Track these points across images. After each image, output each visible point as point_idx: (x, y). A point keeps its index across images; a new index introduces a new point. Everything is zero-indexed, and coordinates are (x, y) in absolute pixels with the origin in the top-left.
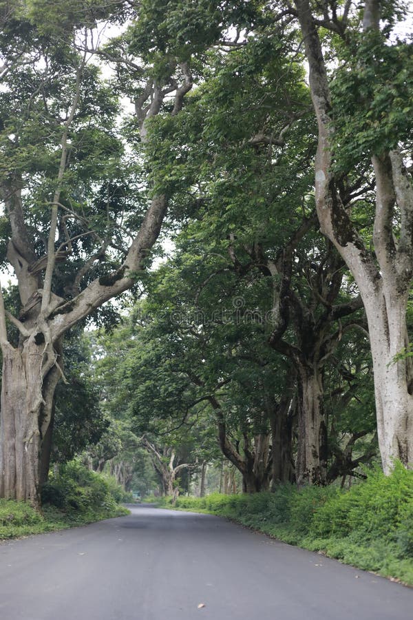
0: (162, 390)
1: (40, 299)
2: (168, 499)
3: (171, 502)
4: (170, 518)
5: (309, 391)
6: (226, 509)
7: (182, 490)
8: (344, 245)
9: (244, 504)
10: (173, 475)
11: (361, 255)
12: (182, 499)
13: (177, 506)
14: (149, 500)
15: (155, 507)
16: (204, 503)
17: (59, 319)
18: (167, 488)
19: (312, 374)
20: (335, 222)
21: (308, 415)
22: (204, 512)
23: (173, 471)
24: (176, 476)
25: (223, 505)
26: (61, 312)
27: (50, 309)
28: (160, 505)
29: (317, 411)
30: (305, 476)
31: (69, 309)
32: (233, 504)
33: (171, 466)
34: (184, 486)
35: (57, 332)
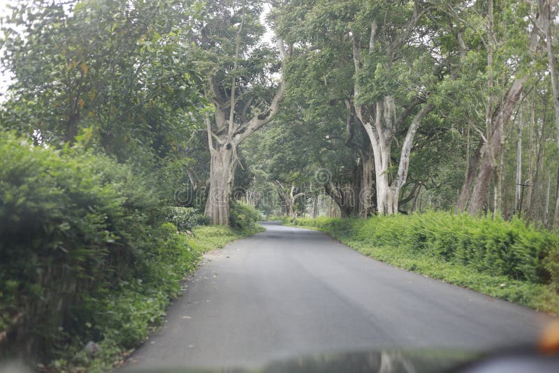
0: (287, 159)
1: (228, 126)
2: (290, 219)
3: (292, 221)
4: (292, 233)
5: (367, 168)
6: (328, 227)
7: (299, 212)
8: (366, 124)
9: (339, 224)
10: (293, 201)
11: (373, 129)
12: (300, 219)
13: (296, 224)
14: (273, 218)
15: (280, 224)
16: (315, 222)
17: (238, 137)
18: (288, 211)
19: (368, 159)
20: (362, 114)
21: (366, 181)
22: (314, 229)
23: (293, 198)
24: (295, 201)
25: (327, 224)
26: (239, 133)
27: (234, 132)
28: (284, 223)
29: (370, 179)
30: (363, 212)
31: (242, 131)
32: (333, 224)
33: (291, 194)
34: (301, 209)
35: (237, 142)
